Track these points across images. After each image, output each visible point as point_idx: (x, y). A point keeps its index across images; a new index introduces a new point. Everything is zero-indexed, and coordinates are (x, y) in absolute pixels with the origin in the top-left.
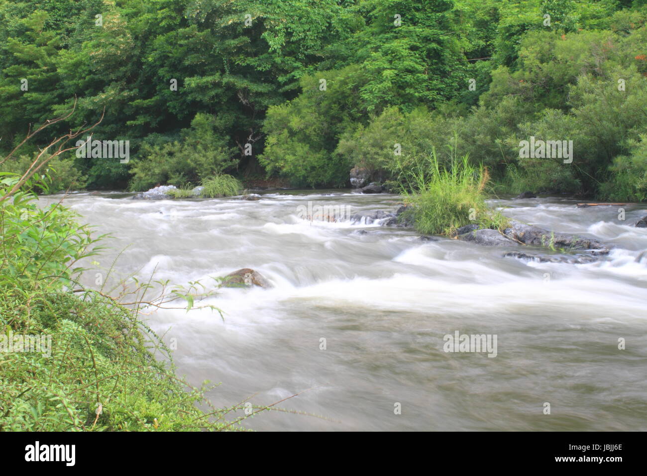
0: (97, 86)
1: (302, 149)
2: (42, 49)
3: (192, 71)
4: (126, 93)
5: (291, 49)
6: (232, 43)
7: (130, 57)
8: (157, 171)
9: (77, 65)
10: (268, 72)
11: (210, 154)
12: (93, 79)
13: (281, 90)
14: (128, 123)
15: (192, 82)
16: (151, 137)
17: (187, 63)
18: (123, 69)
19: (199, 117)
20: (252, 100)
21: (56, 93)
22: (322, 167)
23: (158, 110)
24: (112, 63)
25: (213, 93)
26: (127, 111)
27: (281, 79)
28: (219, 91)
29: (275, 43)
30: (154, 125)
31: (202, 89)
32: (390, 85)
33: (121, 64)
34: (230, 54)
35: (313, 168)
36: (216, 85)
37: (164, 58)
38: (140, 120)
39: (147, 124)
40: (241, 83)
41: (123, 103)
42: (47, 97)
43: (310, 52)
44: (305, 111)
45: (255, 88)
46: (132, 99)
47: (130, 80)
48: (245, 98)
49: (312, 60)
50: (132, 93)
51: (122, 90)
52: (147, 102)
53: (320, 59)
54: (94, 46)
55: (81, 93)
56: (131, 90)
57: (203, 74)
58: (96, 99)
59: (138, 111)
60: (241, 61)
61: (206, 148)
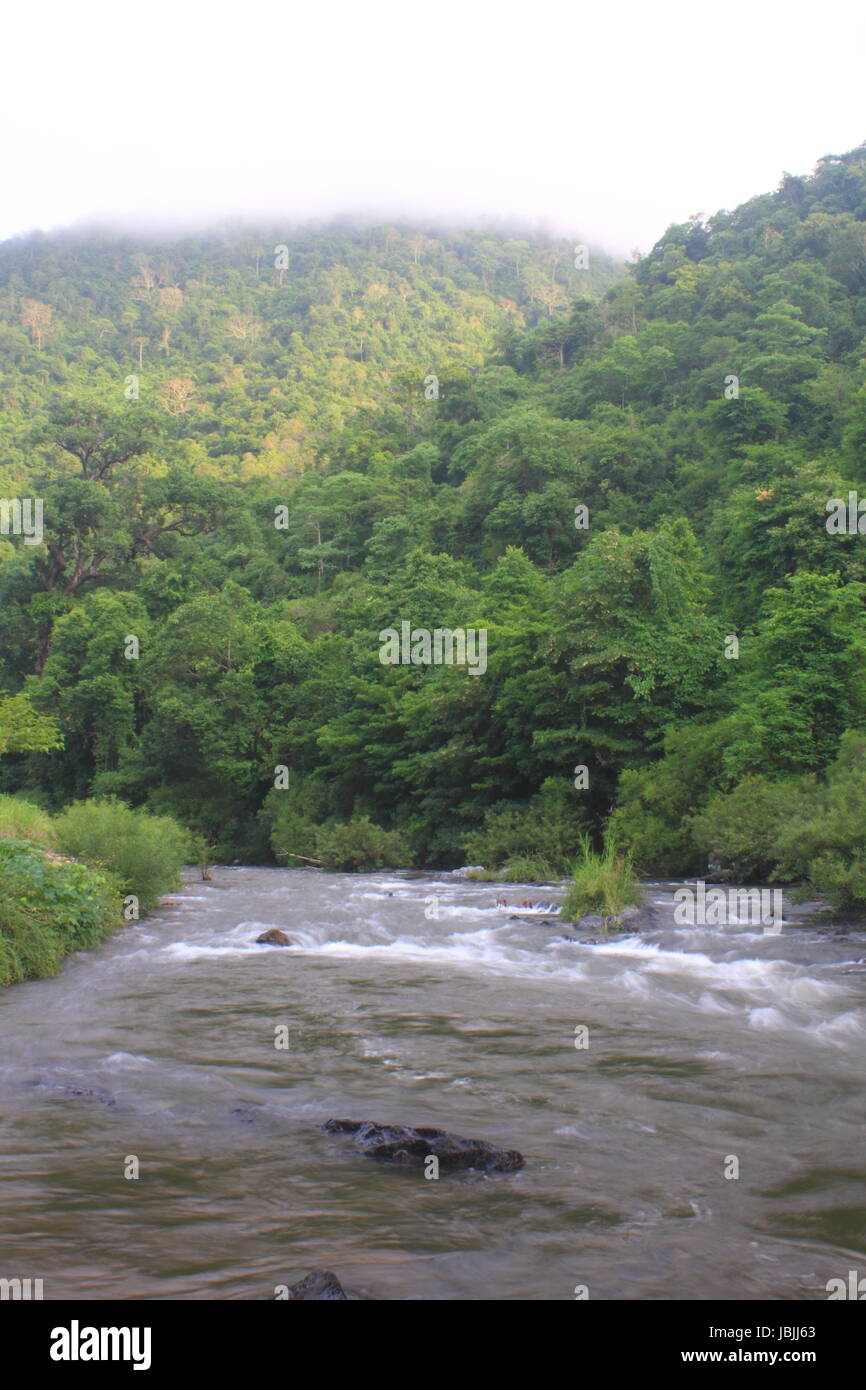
0: (442, 739)
1: (653, 824)
2: (390, 692)
3: (545, 723)
4: (471, 749)
5: (663, 695)
6: (588, 689)
7: (478, 704)
8: (492, 848)
9: (422, 712)
10: (631, 726)
11: (557, 829)
12: (436, 732)
13: (648, 749)
14: (473, 786)
15: (541, 737)
16: (500, 804)
17: (538, 713)
18: (469, 719)
19: (549, 782)
20: (613, 761)
21: (402, 745)
22: (679, 849)
23: (509, 770)
24: (457, 711)
25: (566, 751)
26: (473, 772)
27: (649, 734)
28: (574, 749)
29: (641, 688)
30: (507, 788)
31: (554, 746)
32: (759, 746)
33: (469, 712)
34: (588, 703)
35: (667, 850)
36: (570, 741)
37: (513, 707)
38: (489, 783)
39: (497, 788)
40: (598, 739)
41: (469, 761)
42: (390, 750)
43: (687, 699)
44: (662, 777)
45: (616, 745)
46: (479, 756)
47: (477, 732)
48: (605, 758)
49: (690, 710)
50: (479, 749)
51: (467, 744)
52: (494, 761)
53: (700, 709)
54: (437, 690)
55: (424, 749)
56: (478, 744)
57: (559, 727)
58: (436, 755)
59: (487, 771)
60: (601, 712)
61: (552, 820)
